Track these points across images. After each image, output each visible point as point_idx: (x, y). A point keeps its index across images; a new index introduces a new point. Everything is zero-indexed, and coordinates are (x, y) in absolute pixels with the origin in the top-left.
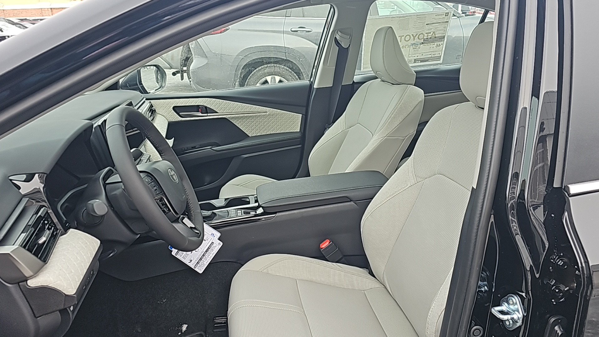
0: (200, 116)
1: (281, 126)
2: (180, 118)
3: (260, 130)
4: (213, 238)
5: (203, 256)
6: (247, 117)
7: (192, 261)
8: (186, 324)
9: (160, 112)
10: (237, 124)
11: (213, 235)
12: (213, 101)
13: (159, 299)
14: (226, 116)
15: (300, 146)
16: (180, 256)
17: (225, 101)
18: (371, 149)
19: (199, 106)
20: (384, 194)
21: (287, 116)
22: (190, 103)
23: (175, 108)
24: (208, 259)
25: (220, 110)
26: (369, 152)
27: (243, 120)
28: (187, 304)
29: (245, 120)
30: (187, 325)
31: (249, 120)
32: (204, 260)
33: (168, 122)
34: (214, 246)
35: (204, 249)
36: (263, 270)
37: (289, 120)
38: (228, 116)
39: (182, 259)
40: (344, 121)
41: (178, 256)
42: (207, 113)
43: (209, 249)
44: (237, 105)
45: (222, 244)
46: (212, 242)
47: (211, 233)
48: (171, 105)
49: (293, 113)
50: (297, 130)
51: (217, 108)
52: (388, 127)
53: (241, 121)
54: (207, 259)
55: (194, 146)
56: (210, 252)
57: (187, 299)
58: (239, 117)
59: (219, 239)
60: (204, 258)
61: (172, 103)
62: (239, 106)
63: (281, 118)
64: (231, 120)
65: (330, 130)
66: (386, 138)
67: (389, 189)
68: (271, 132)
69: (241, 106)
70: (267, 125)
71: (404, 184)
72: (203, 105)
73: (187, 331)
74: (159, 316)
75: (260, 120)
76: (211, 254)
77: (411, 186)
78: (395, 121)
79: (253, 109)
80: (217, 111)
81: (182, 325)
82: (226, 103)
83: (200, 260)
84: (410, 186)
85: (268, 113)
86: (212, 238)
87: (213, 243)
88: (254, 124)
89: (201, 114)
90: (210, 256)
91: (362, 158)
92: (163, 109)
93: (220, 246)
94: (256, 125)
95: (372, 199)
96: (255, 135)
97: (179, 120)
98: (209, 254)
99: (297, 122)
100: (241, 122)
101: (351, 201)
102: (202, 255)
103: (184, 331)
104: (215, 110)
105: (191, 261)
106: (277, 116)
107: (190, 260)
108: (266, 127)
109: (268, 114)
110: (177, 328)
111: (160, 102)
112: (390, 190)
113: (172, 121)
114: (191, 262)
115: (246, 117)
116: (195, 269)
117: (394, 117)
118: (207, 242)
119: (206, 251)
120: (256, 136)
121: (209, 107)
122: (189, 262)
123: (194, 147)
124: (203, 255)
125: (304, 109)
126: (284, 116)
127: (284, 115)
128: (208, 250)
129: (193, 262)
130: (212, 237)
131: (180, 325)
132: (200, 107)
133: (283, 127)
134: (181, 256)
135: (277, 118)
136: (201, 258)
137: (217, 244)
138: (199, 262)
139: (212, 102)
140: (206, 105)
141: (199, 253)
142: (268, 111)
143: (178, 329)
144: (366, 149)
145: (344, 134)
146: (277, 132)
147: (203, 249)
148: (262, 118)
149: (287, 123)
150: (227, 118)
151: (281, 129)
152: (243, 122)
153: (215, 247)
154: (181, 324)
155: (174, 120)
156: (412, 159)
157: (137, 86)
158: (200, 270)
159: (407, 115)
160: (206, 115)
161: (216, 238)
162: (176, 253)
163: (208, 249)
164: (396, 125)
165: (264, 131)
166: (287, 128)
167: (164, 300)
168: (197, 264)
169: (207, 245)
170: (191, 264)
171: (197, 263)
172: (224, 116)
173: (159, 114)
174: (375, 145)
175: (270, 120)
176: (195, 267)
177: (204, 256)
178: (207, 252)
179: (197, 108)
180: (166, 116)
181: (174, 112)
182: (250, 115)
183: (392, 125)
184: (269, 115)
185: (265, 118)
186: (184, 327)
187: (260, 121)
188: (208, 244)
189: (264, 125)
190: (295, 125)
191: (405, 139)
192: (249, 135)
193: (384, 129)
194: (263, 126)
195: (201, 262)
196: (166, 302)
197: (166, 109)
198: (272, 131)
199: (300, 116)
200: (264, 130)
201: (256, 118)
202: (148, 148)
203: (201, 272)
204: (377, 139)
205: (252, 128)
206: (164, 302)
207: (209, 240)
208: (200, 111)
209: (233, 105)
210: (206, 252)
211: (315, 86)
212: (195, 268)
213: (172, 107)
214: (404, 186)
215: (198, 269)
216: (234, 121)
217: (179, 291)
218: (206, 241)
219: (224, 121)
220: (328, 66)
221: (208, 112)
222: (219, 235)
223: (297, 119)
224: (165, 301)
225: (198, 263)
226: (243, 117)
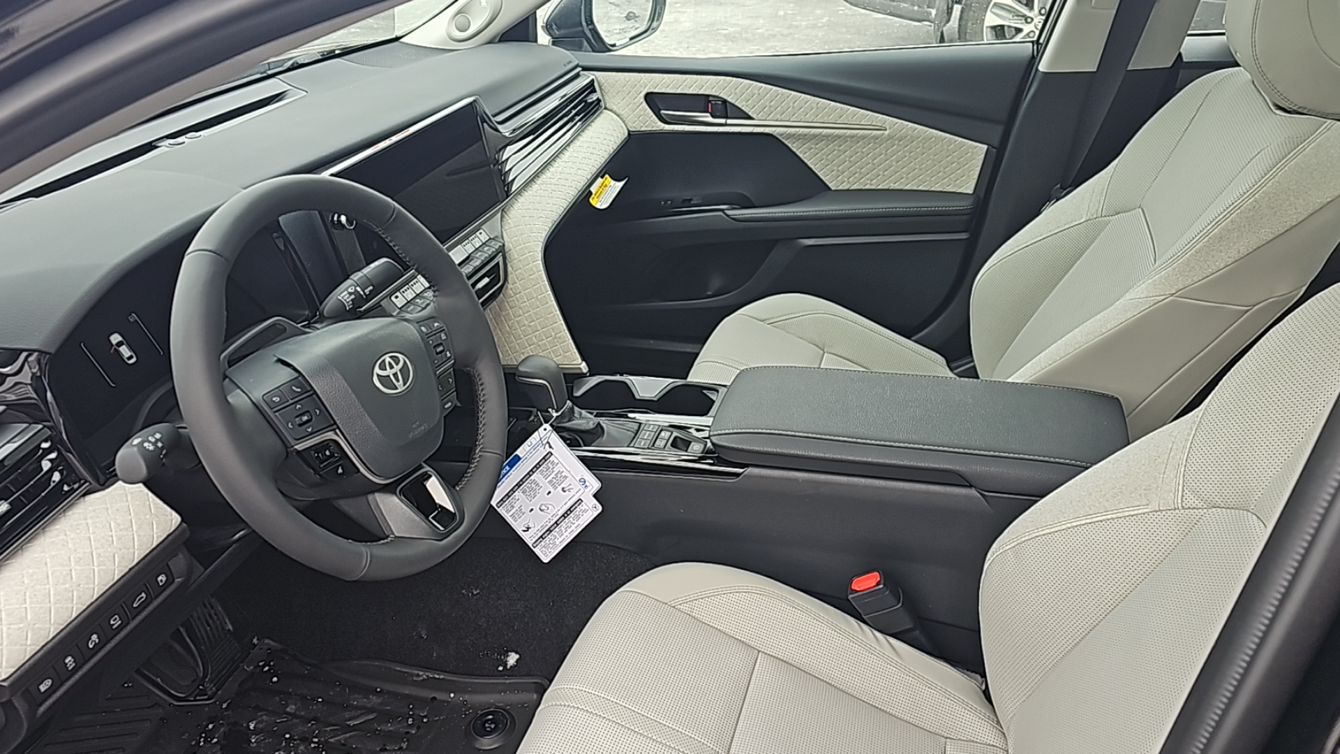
0: (707, 123)
1: (920, 173)
2: (660, 123)
3: (861, 176)
4: (582, 490)
5: (555, 525)
6: (830, 138)
7: (530, 530)
8: (517, 653)
9: (614, 104)
10: (801, 152)
11: (585, 482)
12: (744, 86)
13: (465, 584)
14: (774, 129)
15: (964, 236)
16: (506, 511)
17: (774, 88)
18: (1114, 323)
19: (708, 96)
20: (1071, 503)
21: (942, 146)
22: (686, 86)
23: (651, 99)
24: (565, 534)
25: (758, 112)
26: (1104, 331)
27: (817, 144)
28: (523, 613)
29: (824, 145)
30: (517, 656)
31: (835, 145)
32: (555, 534)
33: (629, 131)
34: (583, 508)
35: (559, 510)
36: (680, 605)
37: (948, 157)
38: (779, 130)
39: (510, 518)
40: (1103, 189)
41: (503, 511)
42: (727, 117)
43: (571, 512)
44: (804, 102)
45: (600, 509)
46: (580, 499)
47: (580, 477)
48: (642, 89)
49: (960, 139)
50: (967, 188)
51: (751, 107)
52: (1192, 265)
53: (813, 146)
54: (563, 534)
55: (689, 198)
56: (571, 519)
57: (522, 602)
58: (806, 135)
59: (595, 496)
60: (557, 529)
61: (644, 83)
62: (810, 104)
63: (923, 151)
64: (786, 142)
65: (1056, 207)
66: (1173, 300)
67: (1090, 494)
68: (892, 185)
69: (815, 105)
70: (883, 165)
71: (1140, 495)
72: (717, 94)
73: (516, 668)
74: (464, 619)
75: (864, 150)
76: (573, 527)
77: (1160, 510)
78: (1221, 251)
79: (847, 117)
80: (750, 114)
81: (507, 651)
82: (776, 94)
83: (548, 532)
84: (1156, 512)
85: (887, 132)
86: (580, 489)
87: (582, 501)
88: (846, 156)
89: (710, 119)
90: (571, 529)
91: (1077, 346)
92: (622, 98)
93: (596, 514)
94: (850, 162)
95: (1043, 497)
96: (846, 188)
97: (658, 129)
98: (569, 524)
99: (969, 167)
100: (812, 148)
101: (971, 486)
102: (553, 522)
103: (511, 667)
104: (747, 111)
105: (528, 529)
106: (913, 142)
107: (526, 526)
108: (880, 170)
109: (888, 135)
110: (498, 655)
111: (616, 79)
112: (1093, 497)
113: (638, 129)
114: (528, 531)
115: (827, 136)
116: (534, 550)
117: (1220, 238)
118: (569, 495)
119: (563, 515)
120: (848, 190)
121: (733, 102)
122: (524, 531)
123: (687, 202)
124: (556, 523)
125: (996, 133)
126: (934, 145)
127: (933, 142)
128: (568, 515)
129: (531, 532)
130: (580, 487)
131: (502, 651)
132: (711, 99)
133: (928, 175)
134: (508, 511)
135: (913, 149)
136: (551, 527)
137: (591, 507)
138: (545, 537)
139: (742, 88)
140: (725, 97)
141: (548, 516)
142: (888, 128)
143: (497, 658)
144: (1100, 320)
145: (1092, 231)
146: (907, 188)
147: (556, 510)
148: (869, 144)
149: (940, 167)
150: (774, 134)
151: (920, 180)
152: (816, 148)
153: (585, 511)
154: (505, 649)
155: (646, 127)
156: (1194, 422)
157: (580, 29)
158: (546, 553)
159: (1272, 236)
160: (722, 121)
161: (590, 491)
162: (499, 503)
163: (569, 512)
164: (1222, 266)
165: (872, 180)
166: (938, 180)
167: (476, 590)
168: (539, 538)
169: (567, 502)
170: (527, 535)
171: (541, 537)
172: (767, 130)
173: (611, 111)
174: (1129, 315)
175: (891, 152)
176: (535, 545)
177: (558, 525)
178: (565, 518)
179: (704, 102)
180: (626, 115)
181: (647, 107)
182: (837, 131)
183: (1205, 261)
184: (890, 137)
185: (877, 146)
186: (512, 659)
187: (863, 152)
188: (569, 500)
189: (874, 164)
190: (962, 174)
191: (1248, 311)
192: (830, 185)
193: (1174, 269)
194: (870, 165)
195: (549, 536)
196: (478, 596)
197: (630, 98)
198: (895, 183)
199: (983, 148)
200: (872, 178)
201: (852, 142)
202: (510, 221)
203: (546, 560)
204: (1142, 296)
205: (840, 168)
206: (475, 595)
207: (573, 492)
208: (710, 110)
209: (793, 101)
210: (563, 518)
211: (1042, 67)
212: (534, 547)
213: (642, 95)
214: (1138, 503)
215: (540, 552)
216: (794, 145)
217: (507, 580)
218: (567, 492)
219: (768, 144)
220: (1093, 8)
221: (729, 115)
222: (595, 485)
223: (971, 156)
224: (477, 594)
225: (543, 539)
226: (817, 136)
